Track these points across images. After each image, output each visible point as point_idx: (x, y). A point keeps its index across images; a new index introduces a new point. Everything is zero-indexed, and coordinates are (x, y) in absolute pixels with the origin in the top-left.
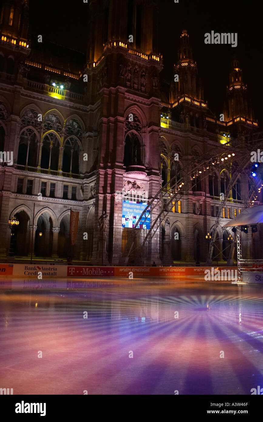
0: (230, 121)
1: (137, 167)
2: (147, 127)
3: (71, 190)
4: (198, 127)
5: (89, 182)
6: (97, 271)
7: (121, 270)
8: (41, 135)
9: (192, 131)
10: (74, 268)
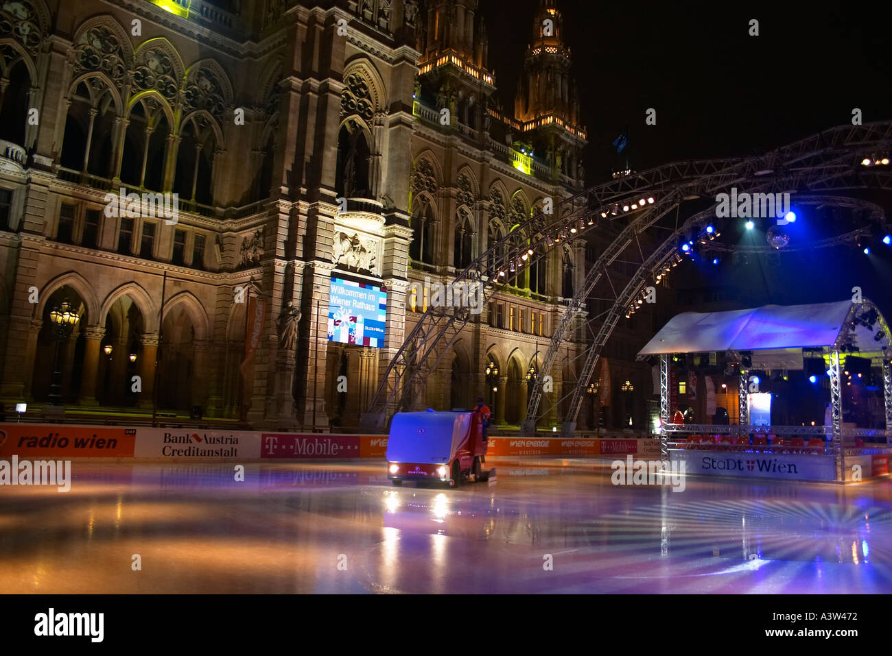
0: (531, 122)
1: (367, 203)
2: (387, 113)
3: (193, 242)
4: (472, 125)
5: (237, 227)
6: (325, 445)
7: (373, 443)
8: (125, 98)
9: (460, 133)
10: (276, 439)
